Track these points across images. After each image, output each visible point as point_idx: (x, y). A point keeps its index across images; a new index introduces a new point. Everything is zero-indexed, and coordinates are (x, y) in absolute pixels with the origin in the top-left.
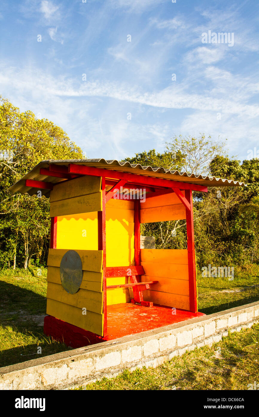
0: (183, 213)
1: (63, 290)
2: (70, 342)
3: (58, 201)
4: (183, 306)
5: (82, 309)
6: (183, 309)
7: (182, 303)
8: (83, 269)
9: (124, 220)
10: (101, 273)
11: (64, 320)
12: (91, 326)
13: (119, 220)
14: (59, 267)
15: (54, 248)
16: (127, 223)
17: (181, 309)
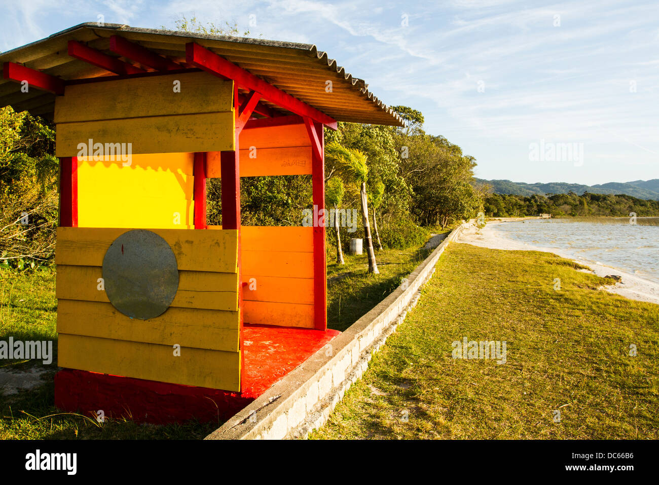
0: (304, 162)
1: (114, 313)
2: (147, 415)
3: (84, 122)
4: (299, 322)
5: (173, 346)
6: (298, 326)
7: (296, 316)
8: (179, 269)
9: (180, 171)
10: (237, 274)
11: (123, 374)
12: (205, 377)
13: (172, 171)
14: (101, 267)
15: (73, 225)
16: (184, 177)
17: (296, 326)
